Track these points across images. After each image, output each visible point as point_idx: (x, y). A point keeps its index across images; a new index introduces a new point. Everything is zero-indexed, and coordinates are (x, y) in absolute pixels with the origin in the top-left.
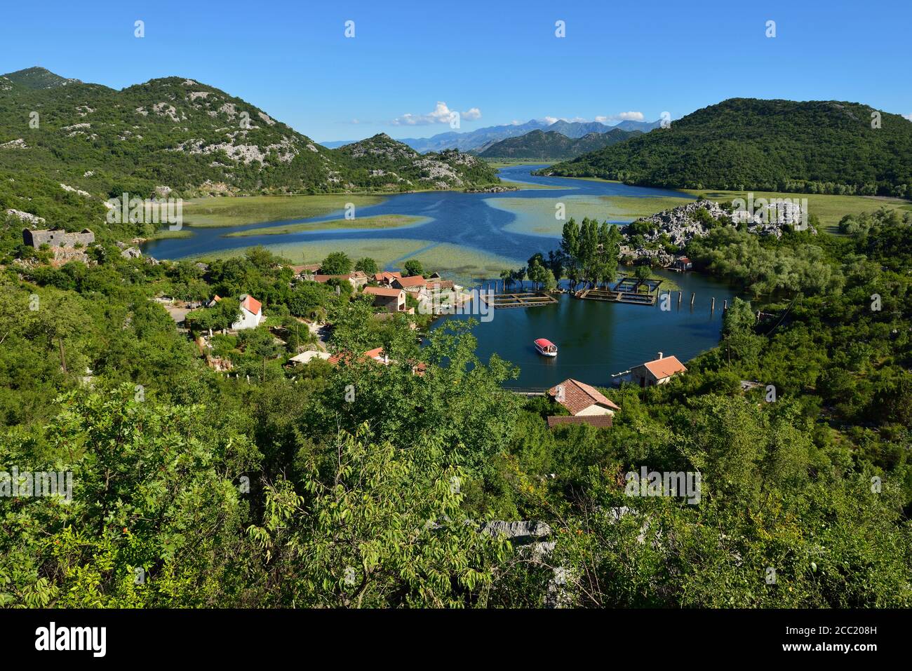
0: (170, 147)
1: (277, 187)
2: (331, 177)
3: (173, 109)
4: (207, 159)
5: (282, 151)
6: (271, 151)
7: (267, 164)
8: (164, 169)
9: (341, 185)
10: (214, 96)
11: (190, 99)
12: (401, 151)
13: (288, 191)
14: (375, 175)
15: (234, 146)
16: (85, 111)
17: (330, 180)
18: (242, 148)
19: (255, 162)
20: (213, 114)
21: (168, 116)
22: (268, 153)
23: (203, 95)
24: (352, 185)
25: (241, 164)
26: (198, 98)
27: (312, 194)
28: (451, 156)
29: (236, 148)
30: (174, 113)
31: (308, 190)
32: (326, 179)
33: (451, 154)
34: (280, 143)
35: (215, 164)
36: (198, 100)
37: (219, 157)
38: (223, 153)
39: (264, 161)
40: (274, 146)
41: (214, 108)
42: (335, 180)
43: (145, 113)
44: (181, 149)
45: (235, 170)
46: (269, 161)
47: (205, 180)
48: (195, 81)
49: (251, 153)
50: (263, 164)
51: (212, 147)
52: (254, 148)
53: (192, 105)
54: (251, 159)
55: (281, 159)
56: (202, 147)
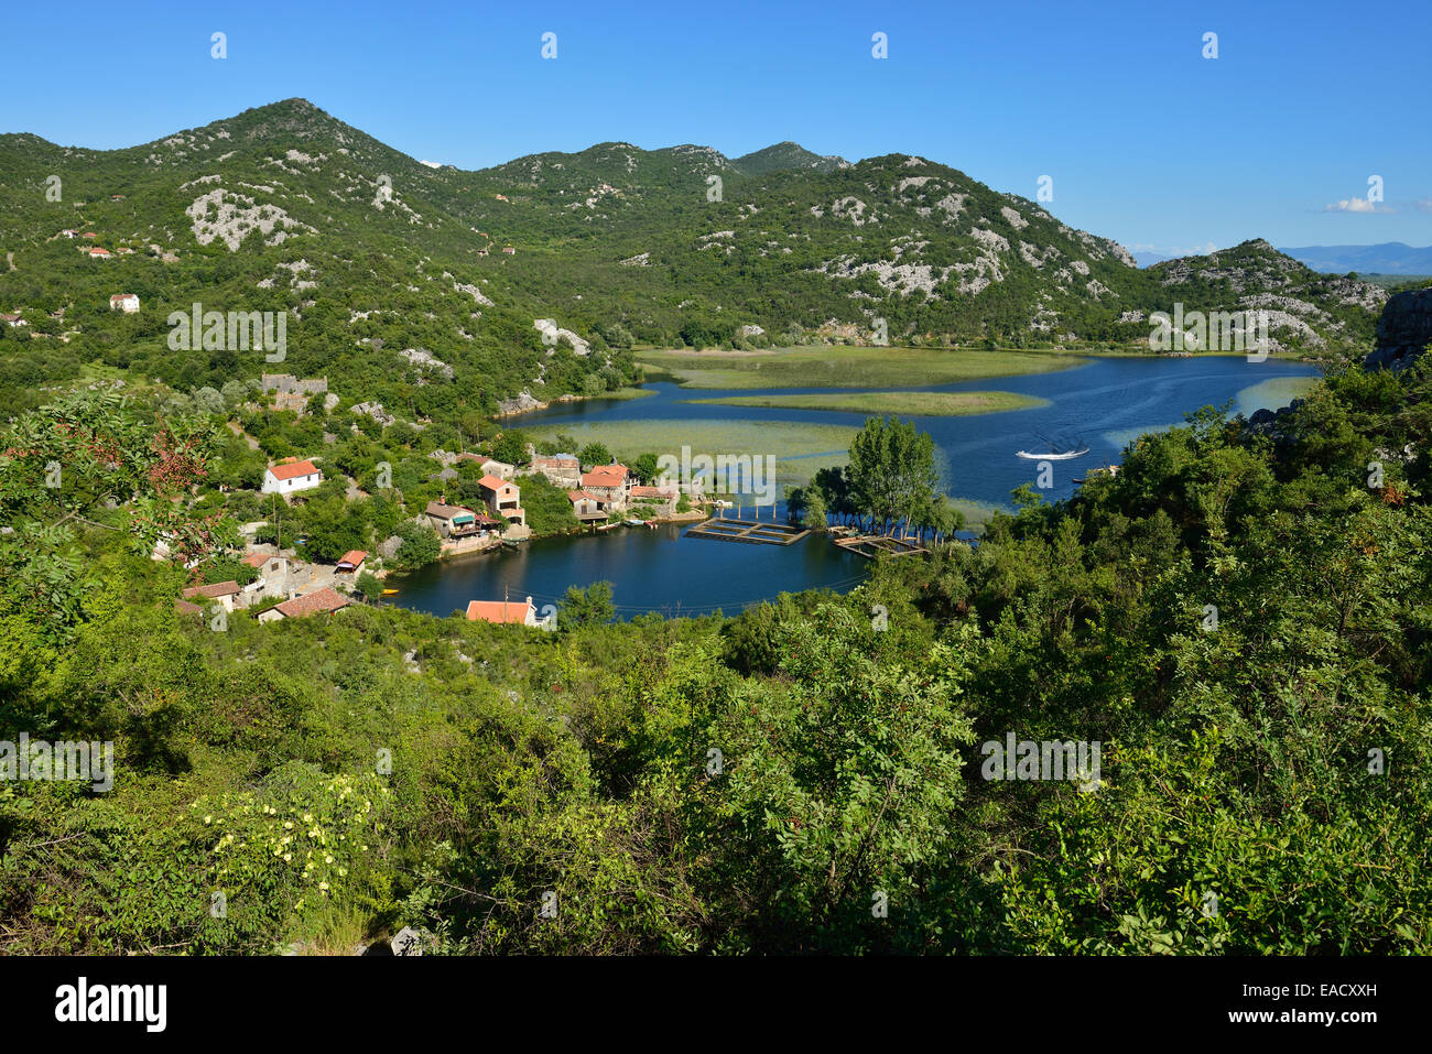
0: (811, 267)
1: (938, 334)
2: (1037, 322)
3: (860, 206)
4: (847, 286)
5: (970, 276)
6: (954, 276)
7: (937, 297)
8: (782, 300)
9: (1051, 336)
10: (936, 182)
11: (897, 190)
12: (1260, 274)
13: (953, 342)
14: (1125, 319)
15: (894, 266)
16: (747, 211)
17: (1034, 326)
18: (906, 269)
19: (918, 293)
20: (925, 212)
21: (849, 219)
22: (945, 278)
23: (919, 181)
24: (1072, 337)
25: (896, 295)
26: (911, 186)
27: (991, 349)
28: (1335, 288)
29: (896, 269)
30: (859, 212)
31: (986, 342)
32: (1027, 324)
33: (1337, 283)
34: (973, 262)
35: (858, 293)
36: (910, 192)
37: (867, 283)
38: (875, 277)
39: (934, 291)
40: (959, 267)
41: (928, 203)
42: (1042, 327)
43: (819, 214)
44: (824, 269)
45: (883, 304)
46: (940, 291)
47: (829, 318)
48: (922, 159)
49: (918, 278)
50: (929, 295)
51: (866, 265)
52: (925, 270)
53: (898, 198)
54: (914, 287)
55: (963, 288)
56: (851, 267)
